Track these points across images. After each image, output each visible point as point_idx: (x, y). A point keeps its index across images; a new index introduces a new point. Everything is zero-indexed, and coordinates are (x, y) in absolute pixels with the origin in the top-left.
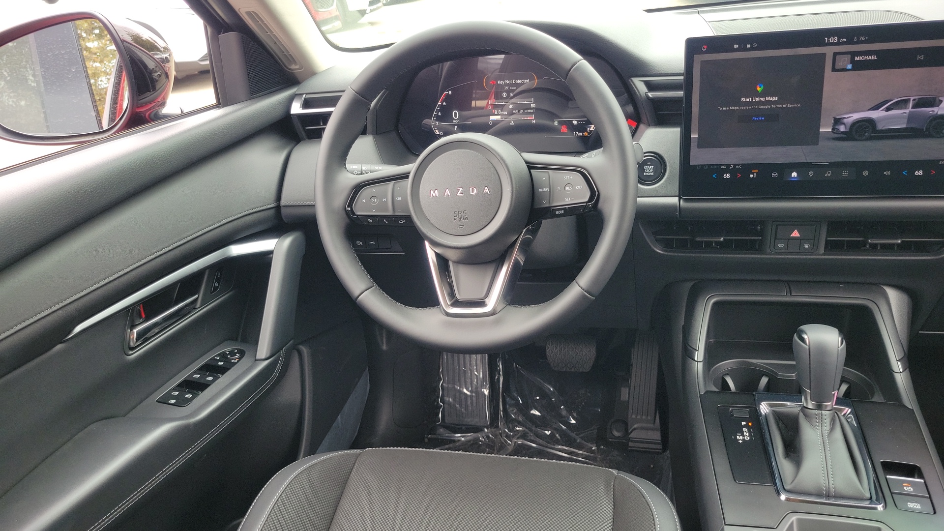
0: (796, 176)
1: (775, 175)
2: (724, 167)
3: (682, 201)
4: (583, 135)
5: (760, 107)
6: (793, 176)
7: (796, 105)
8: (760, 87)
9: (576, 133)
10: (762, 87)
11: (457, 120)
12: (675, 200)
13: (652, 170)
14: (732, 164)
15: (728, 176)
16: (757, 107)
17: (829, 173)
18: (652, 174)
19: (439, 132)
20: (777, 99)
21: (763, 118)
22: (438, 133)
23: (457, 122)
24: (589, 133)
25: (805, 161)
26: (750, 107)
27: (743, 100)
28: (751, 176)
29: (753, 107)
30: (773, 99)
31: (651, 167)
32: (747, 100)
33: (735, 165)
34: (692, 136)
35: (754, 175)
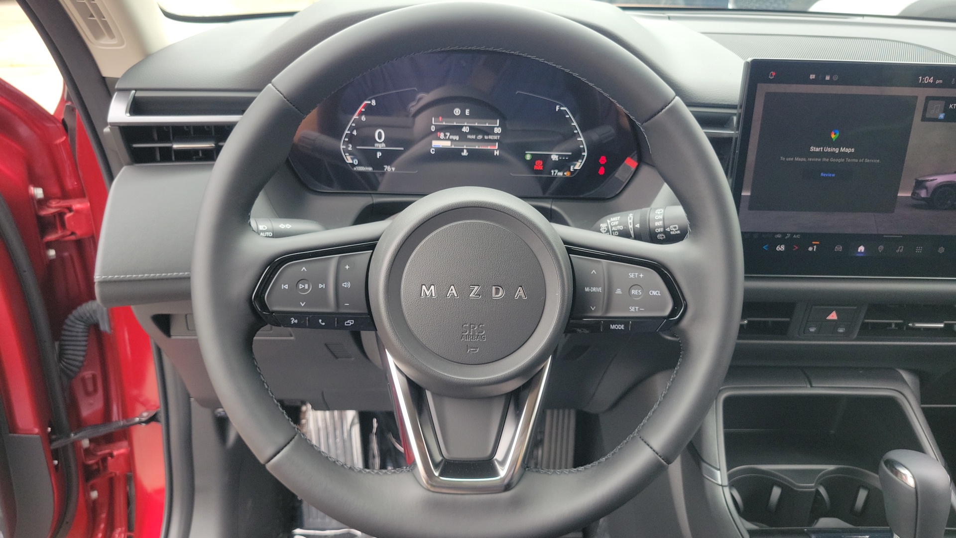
0: (863, 251)
1: (839, 248)
2: (779, 236)
4: (563, 174)
5: (832, 160)
6: (859, 251)
7: (875, 161)
8: (835, 134)
9: (554, 172)
10: (838, 134)
11: (381, 143)
14: (789, 233)
15: (781, 248)
16: (827, 160)
17: (901, 249)
19: (352, 159)
20: (853, 150)
21: (834, 175)
22: (350, 161)
23: (382, 146)
24: (572, 173)
25: (875, 232)
26: (820, 160)
27: (813, 149)
28: (810, 249)
29: (824, 159)
30: (848, 150)
32: (818, 150)
33: (792, 234)
34: (743, 194)
35: (814, 248)
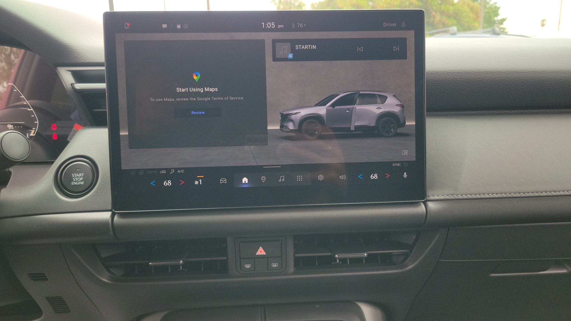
0: (247, 182)
1: (223, 181)
2: (164, 172)
3: (116, 218)
5: (199, 99)
6: (244, 182)
7: (239, 98)
8: (197, 76)
10: (199, 76)
12: (107, 215)
13: (81, 179)
14: (173, 169)
15: (169, 183)
16: (195, 99)
17: (282, 178)
18: (82, 183)
20: (216, 90)
21: (203, 113)
25: (256, 164)
26: (187, 99)
27: (179, 90)
28: (196, 183)
29: (192, 99)
30: (212, 90)
31: (80, 175)
32: (183, 90)
33: (176, 169)
34: (121, 133)
35: (199, 182)
